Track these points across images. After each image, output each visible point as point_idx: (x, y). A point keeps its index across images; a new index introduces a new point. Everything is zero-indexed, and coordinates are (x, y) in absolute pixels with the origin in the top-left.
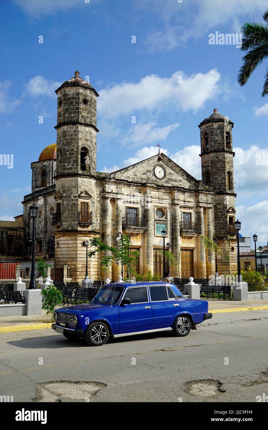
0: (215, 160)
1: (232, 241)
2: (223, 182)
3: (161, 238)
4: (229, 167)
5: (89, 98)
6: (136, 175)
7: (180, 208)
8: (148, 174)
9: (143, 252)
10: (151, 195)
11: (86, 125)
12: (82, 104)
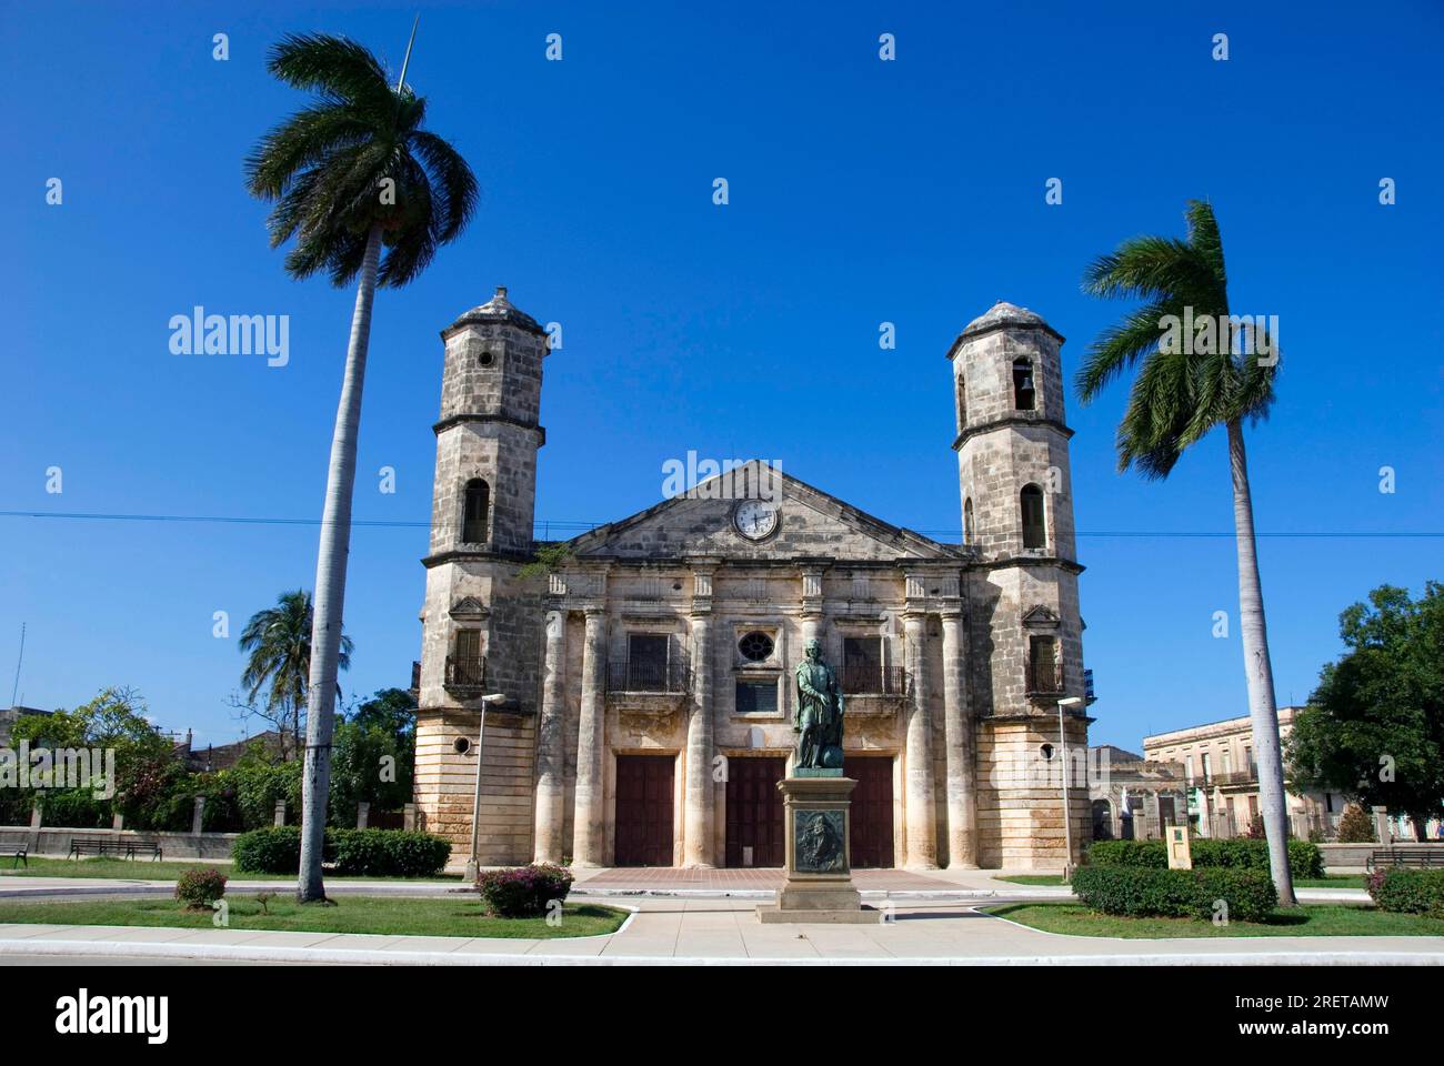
0: (982, 455)
1: (1044, 725)
2: (1007, 522)
3: (753, 725)
4: (1031, 470)
5: (498, 348)
6: (664, 538)
7: (833, 624)
8: (711, 527)
9: (684, 768)
10: (710, 593)
11: (483, 418)
12: (476, 368)
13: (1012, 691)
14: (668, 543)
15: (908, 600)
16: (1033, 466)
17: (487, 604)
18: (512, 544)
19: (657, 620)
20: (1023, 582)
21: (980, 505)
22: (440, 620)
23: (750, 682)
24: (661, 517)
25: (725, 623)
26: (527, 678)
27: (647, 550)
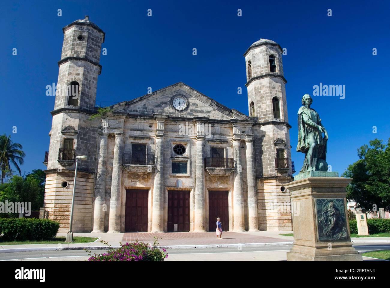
0: (258, 87)
1: (281, 180)
2: (268, 109)
3: (179, 179)
4: (276, 92)
5: (85, 34)
6: (146, 108)
7: (208, 142)
8: (163, 106)
9: (152, 194)
10: (163, 129)
11: (78, 59)
12: (76, 41)
13: (270, 168)
14: (147, 110)
15: (234, 134)
16: (276, 91)
17: (77, 129)
18: (87, 107)
19: (143, 138)
20: (274, 130)
21: (257, 104)
22: (57, 135)
23: (177, 163)
24: (145, 100)
25: (168, 140)
26: (92, 158)
27: (139, 112)
